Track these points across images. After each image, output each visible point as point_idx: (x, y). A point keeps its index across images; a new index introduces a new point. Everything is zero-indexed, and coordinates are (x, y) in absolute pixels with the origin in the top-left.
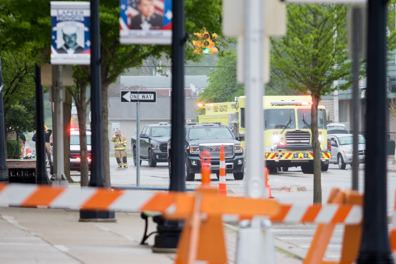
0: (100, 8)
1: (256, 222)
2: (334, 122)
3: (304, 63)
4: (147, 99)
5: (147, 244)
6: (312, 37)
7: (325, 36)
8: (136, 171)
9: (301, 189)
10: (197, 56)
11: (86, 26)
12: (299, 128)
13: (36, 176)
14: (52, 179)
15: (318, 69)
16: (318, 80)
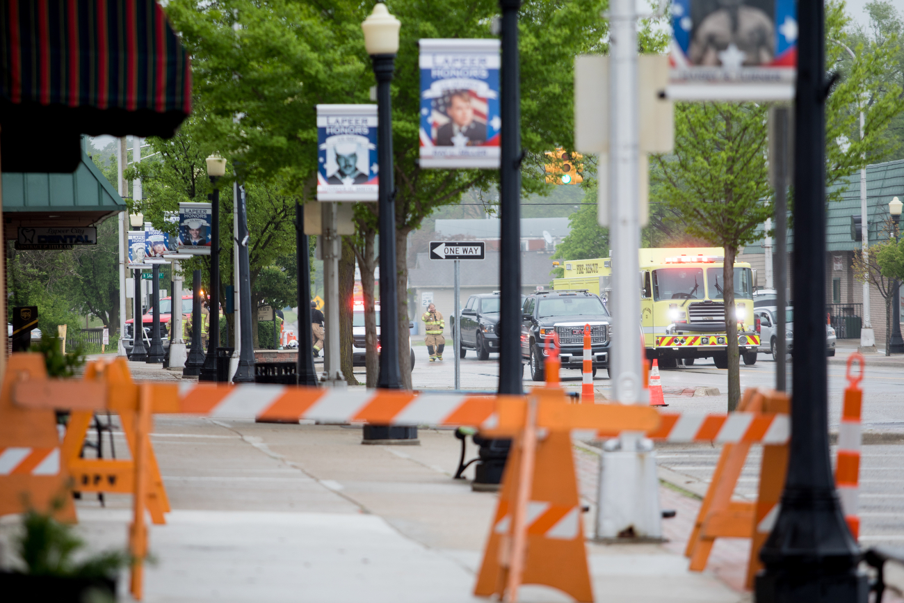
0: (393, 113)
1: (628, 441)
2: (766, 289)
3: (712, 195)
4: (471, 254)
5: (464, 478)
6: (723, 155)
7: (743, 155)
8: (453, 367)
9: (712, 392)
10: (545, 187)
11: (371, 141)
12: (710, 297)
13: (298, 375)
14: (323, 380)
15: (733, 205)
16: (735, 222)
